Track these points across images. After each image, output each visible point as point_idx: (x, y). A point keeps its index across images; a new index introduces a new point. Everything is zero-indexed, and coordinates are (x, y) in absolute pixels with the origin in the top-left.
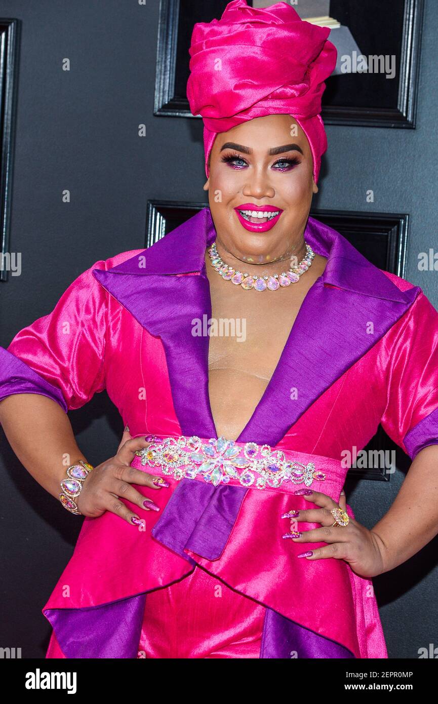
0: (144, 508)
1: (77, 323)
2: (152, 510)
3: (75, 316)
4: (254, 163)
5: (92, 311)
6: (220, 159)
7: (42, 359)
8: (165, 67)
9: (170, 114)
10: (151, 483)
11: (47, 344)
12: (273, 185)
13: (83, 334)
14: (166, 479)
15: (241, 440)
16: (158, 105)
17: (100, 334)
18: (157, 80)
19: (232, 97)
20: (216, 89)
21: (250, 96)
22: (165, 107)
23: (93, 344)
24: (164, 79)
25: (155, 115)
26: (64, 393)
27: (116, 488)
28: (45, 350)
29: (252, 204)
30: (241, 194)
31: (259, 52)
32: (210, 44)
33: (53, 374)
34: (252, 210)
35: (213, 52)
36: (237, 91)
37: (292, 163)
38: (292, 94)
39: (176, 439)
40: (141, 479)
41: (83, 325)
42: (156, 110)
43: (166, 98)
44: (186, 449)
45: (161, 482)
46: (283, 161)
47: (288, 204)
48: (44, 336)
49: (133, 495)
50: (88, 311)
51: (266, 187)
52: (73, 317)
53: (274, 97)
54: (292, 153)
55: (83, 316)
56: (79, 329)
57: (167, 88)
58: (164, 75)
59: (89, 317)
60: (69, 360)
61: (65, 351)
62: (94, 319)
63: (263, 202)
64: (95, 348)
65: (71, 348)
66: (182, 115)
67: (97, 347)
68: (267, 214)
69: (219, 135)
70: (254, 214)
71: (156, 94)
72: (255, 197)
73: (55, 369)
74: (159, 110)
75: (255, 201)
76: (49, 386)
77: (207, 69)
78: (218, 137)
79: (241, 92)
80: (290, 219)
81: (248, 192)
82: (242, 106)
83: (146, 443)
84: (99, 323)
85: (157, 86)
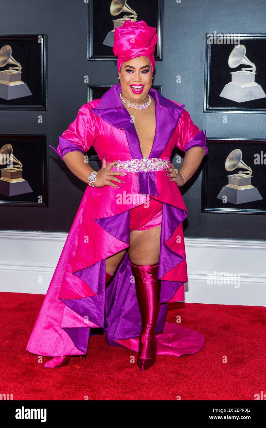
0: (121, 183)
1: (86, 127)
2: (123, 183)
3: (84, 124)
4: (135, 71)
5: (90, 122)
6: (125, 70)
7: (76, 140)
8: (90, 46)
9: (92, 60)
10: (122, 175)
11: (77, 135)
12: (142, 78)
13: (88, 130)
14: (127, 173)
15: (150, 158)
16: (88, 57)
17: (93, 129)
18: (88, 50)
19: (130, 52)
20: (125, 49)
21: (136, 51)
22: (90, 58)
23: (91, 133)
24: (90, 50)
25: (87, 60)
26: (83, 149)
27: (110, 178)
28: (76, 137)
29: (135, 84)
30: (132, 81)
31: (137, 37)
32: (121, 35)
33: (81, 144)
34: (135, 86)
35: (123, 37)
36: (132, 50)
37: (147, 71)
38: (147, 50)
39: (130, 160)
40: (117, 174)
41: (87, 127)
42: (88, 59)
43: (90, 55)
44: (134, 163)
45: (125, 174)
46: (144, 71)
47: (146, 83)
48: (75, 133)
49: (116, 180)
50: (88, 123)
51: (140, 79)
52: (83, 125)
53: (142, 51)
54: (147, 68)
55: (87, 125)
56: (86, 129)
57: (90, 52)
58: (90, 48)
59: (89, 125)
60: (85, 139)
61: (83, 136)
62: (91, 125)
63: (139, 84)
64: (92, 134)
65: (85, 135)
66: (95, 60)
67: (93, 134)
68: (140, 87)
69: (124, 63)
70: (136, 87)
71: (88, 54)
72: (137, 82)
73: (80, 142)
74: (89, 59)
75: (136, 83)
76: (80, 148)
77: (121, 43)
78: (123, 63)
79: (133, 50)
80: (147, 88)
81: (134, 81)
82: (133, 54)
83: (117, 163)
84: (93, 126)
85: (88, 52)
